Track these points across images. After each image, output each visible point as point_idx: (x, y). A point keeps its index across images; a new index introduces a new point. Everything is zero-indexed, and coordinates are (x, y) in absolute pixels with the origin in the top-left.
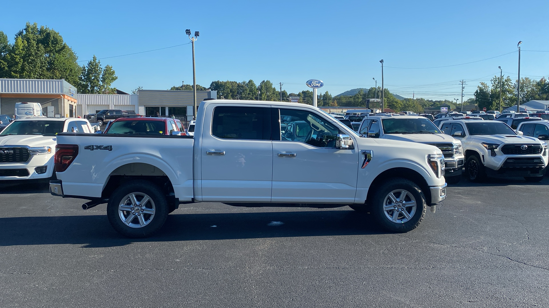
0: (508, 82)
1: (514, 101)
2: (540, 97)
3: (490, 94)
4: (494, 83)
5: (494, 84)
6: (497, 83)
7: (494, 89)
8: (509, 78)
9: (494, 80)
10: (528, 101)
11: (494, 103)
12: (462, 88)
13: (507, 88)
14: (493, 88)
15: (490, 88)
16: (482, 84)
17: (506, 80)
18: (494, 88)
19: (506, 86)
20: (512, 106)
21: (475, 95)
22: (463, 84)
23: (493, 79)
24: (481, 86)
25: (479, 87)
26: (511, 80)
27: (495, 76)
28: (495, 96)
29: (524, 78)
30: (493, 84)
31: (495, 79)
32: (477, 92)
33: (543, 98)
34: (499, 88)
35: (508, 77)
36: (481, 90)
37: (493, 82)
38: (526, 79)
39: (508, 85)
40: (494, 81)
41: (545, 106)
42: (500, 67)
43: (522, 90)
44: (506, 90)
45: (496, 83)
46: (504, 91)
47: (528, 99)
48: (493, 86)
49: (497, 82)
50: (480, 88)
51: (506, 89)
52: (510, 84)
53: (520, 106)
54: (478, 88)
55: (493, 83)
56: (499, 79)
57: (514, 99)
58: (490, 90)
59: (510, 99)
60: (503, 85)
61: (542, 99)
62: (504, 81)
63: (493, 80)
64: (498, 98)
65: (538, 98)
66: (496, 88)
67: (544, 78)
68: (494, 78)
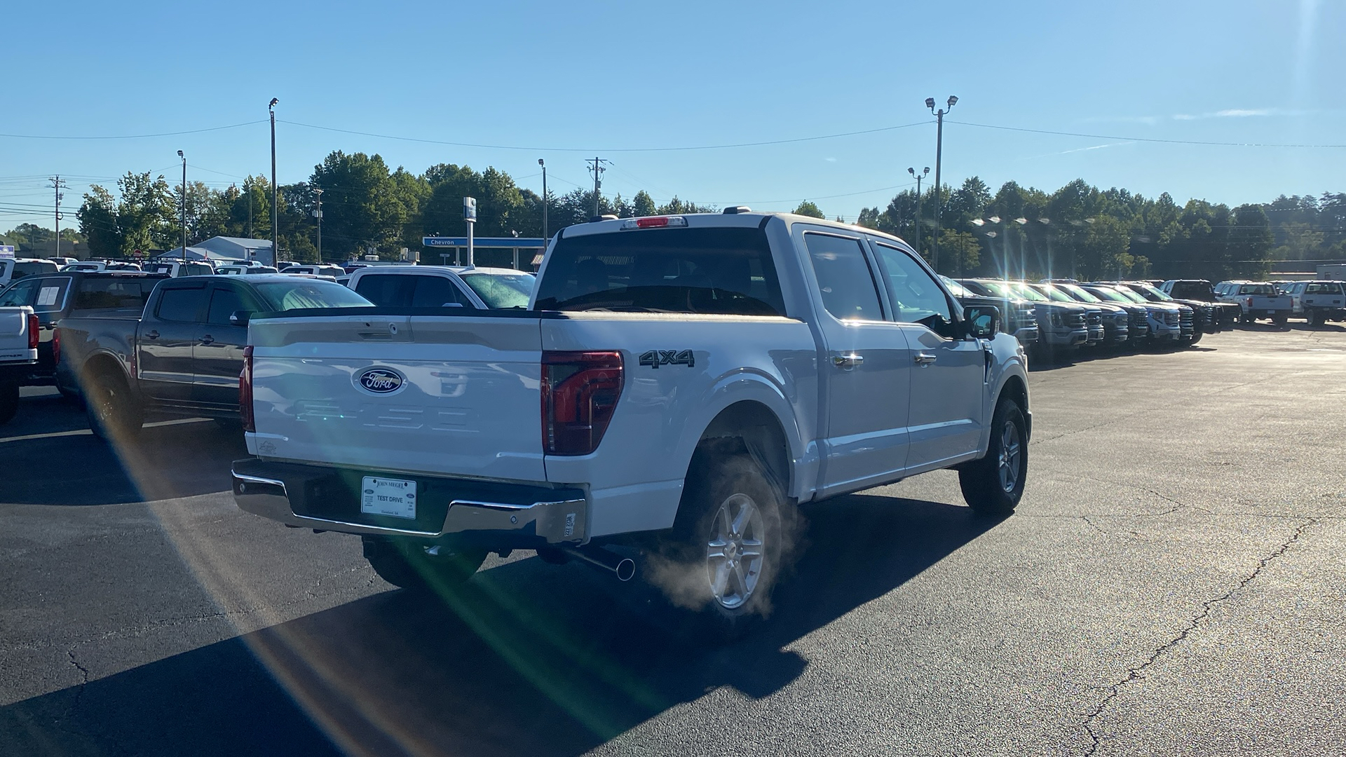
0: (161, 190)
1: (173, 236)
2: (231, 230)
3: (118, 215)
4: (127, 190)
5: (127, 192)
6: (134, 191)
7: (127, 206)
8: (161, 180)
9: (125, 181)
10: (204, 238)
11: (129, 238)
12: (55, 198)
13: (159, 203)
14: (123, 201)
15: (117, 201)
16: (96, 190)
17: (155, 183)
18: (127, 203)
19: (157, 200)
20: (171, 248)
21: (80, 216)
22: (59, 185)
23: (123, 179)
24: (92, 194)
25: (86, 196)
26: (167, 187)
27: (130, 173)
28: (130, 221)
29: (193, 183)
30: (125, 193)
31: (127, 180)
32: (83, 209)
33: (237, 233)
34: (139, 202)
35: (159, 178)
36: (95, 204)
37: (124, 187)
38: (199, 185)
39: (161, 197)
40: (126, 185)
41: (246, 251)
42: (180, 153)
43: (191, 212)
44: (157, 210)
45: (133, 189)
46: (151, 212)
47: (206, 232)
48: (124, 196)
49: (133, 187)
50: (90, 199)
51: (156, 205)
52: (164, 194)
53: (186, 248)
54: (86, 200)
55: (125, 190)
56: (138, 181)
57: (175, 232)
58: (117, 206)
59: (166, 230)
60: (150, 195)
61: (234, 234)
62: (151, 186)
63: (123, 182)
64: (138, 226)
65: (226, 232)
66: (132, 202)
67: (234, 186)
68: (126, 178)
